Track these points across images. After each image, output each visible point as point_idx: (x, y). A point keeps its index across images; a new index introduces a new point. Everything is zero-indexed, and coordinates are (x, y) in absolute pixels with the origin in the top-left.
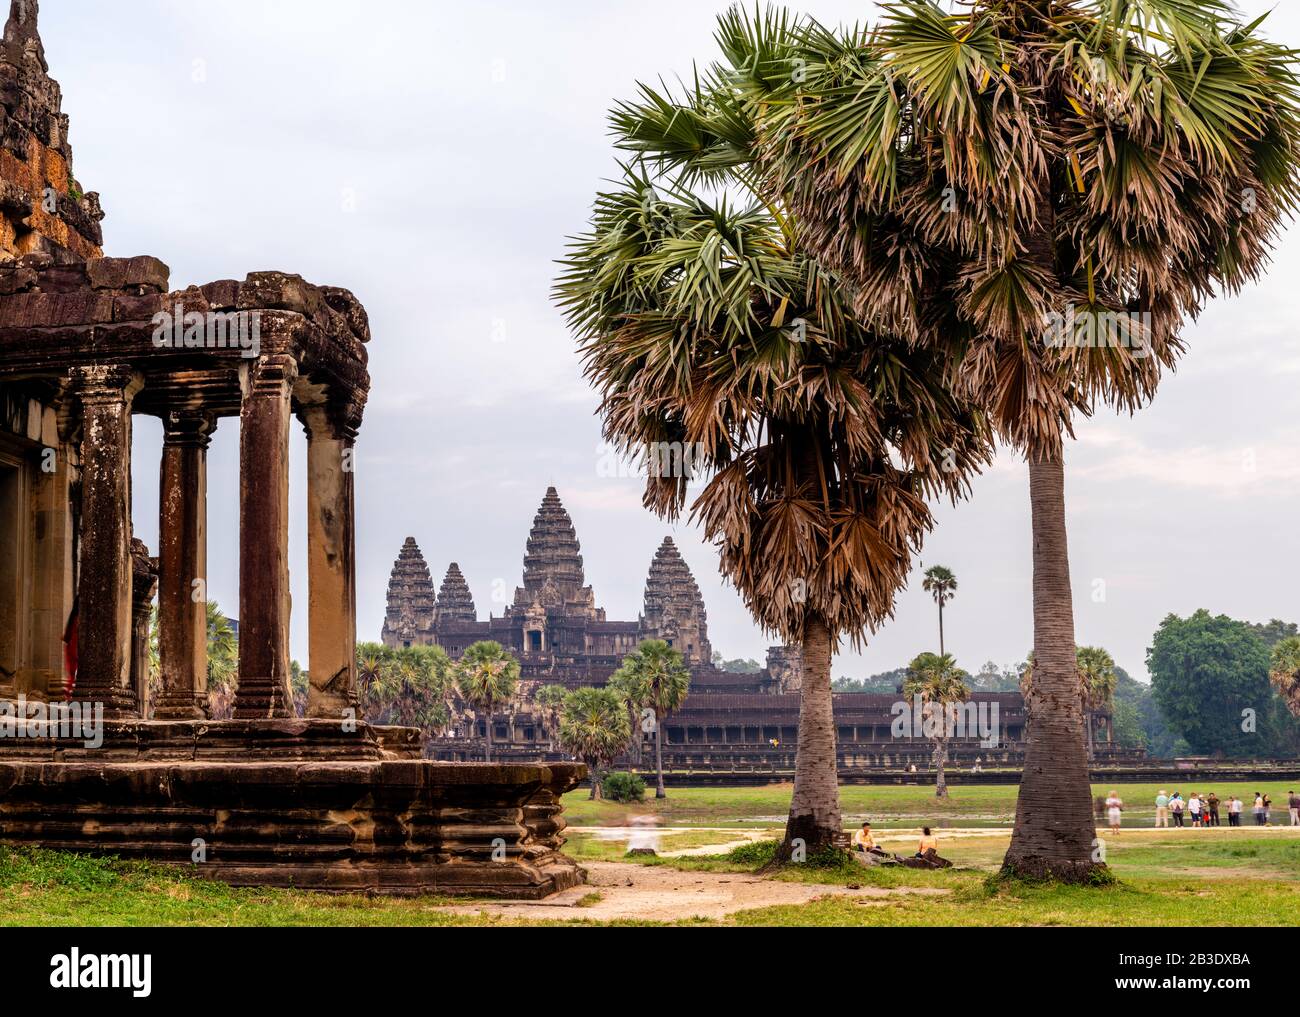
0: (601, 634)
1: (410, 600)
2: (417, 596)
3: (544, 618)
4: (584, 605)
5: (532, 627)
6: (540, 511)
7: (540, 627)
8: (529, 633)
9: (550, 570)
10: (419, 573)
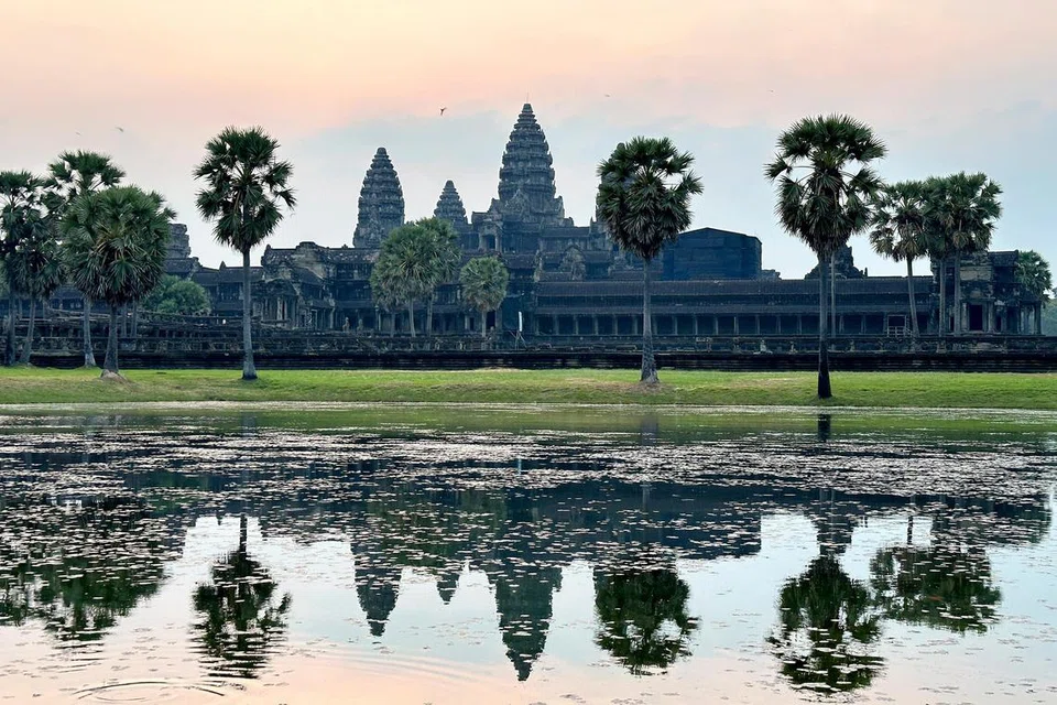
0: (554, 239)
1: (377, 207)
2: (384, 204)
3: (500, 224)
4: (552, 215)
5: (487, 232)
6: (516, 126)
7: (493, 231)
8: (484, 237)
9: (520, 182)
10: (387, 182)
